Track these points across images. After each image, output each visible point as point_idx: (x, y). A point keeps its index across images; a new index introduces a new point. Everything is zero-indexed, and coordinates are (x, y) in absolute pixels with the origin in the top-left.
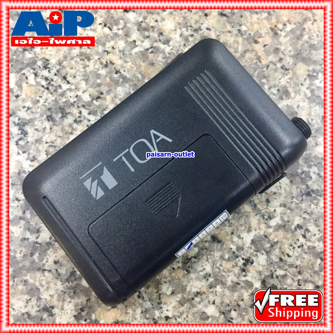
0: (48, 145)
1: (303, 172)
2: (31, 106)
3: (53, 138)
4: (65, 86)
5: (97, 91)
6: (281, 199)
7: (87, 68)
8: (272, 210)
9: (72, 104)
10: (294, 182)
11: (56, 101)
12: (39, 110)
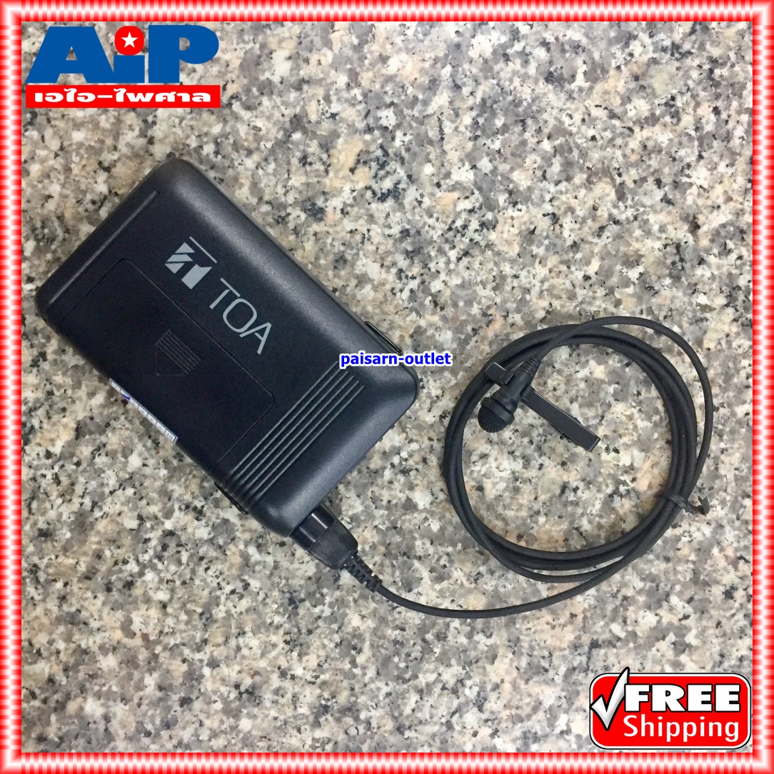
0: (366, 232)
1: (322, 595)
2: (424, 206)
3: (376, 240)
4: (453, 254)
5: (446, 301)
6: (285, 564)
7: (481, 287)
8: (270, 550)
9: (426, 266)
10: (309, 582)
11: (431, 242)
12: (417, 218)
